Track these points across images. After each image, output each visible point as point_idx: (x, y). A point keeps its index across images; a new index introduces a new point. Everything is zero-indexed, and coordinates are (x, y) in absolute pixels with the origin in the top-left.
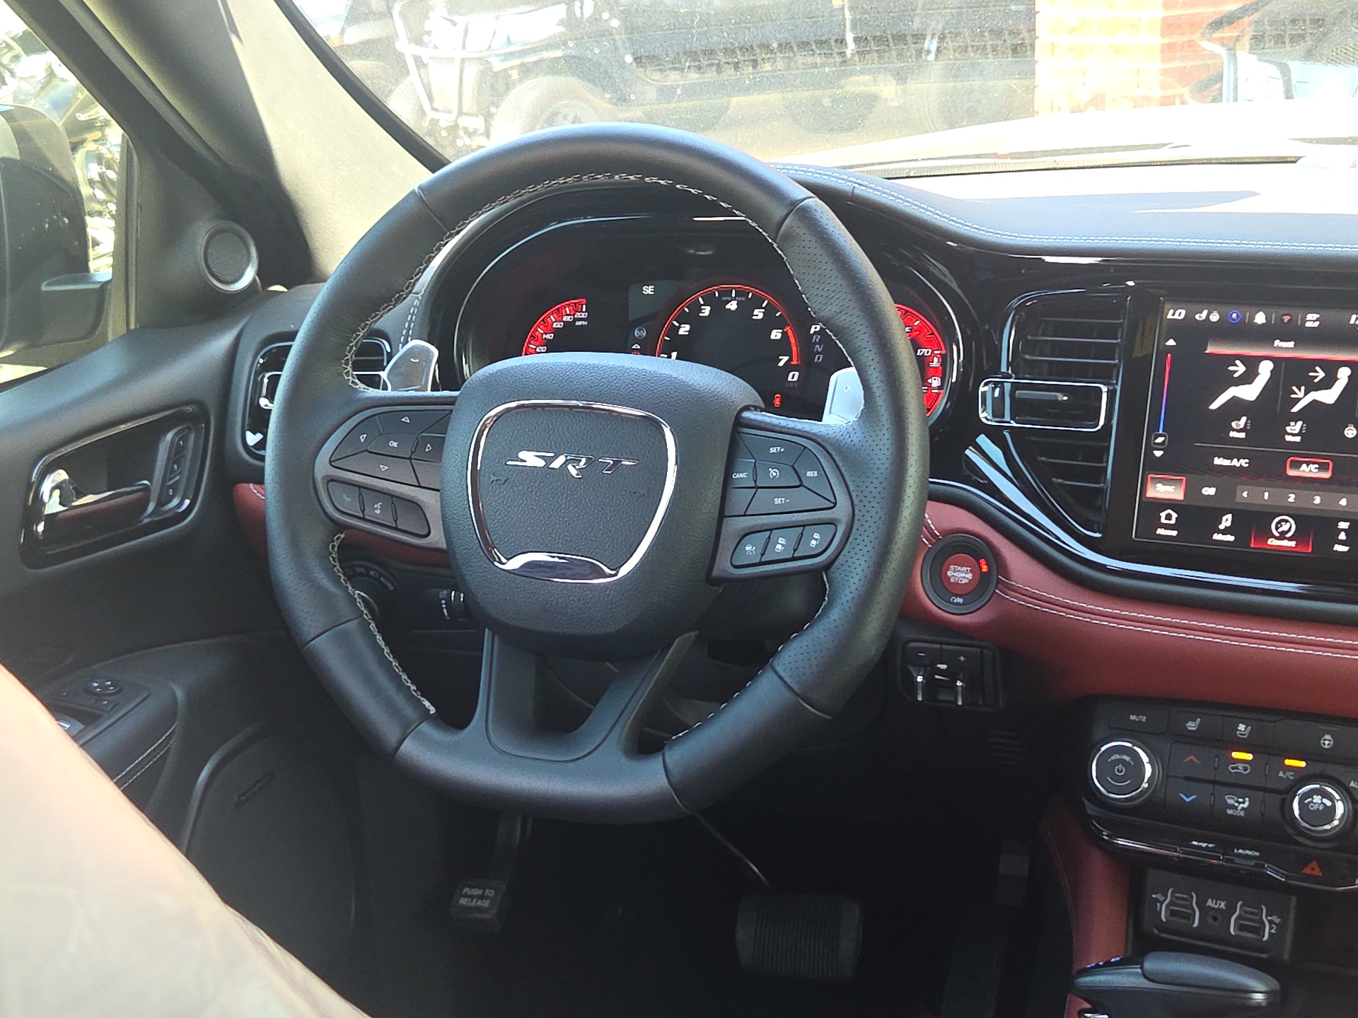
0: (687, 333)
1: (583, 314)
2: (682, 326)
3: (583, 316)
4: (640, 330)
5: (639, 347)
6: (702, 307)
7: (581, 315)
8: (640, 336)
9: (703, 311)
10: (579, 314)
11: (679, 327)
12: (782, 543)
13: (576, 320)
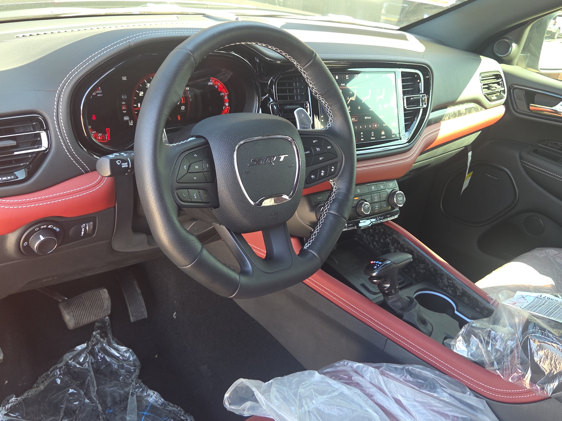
0: (143, 95)
1: (100, 91)
2: (140, 92)
3: (100, 92)
4: (124, 96)
5: (125, 103)
6: (147, 84)
7: (99, 92)
8: (124, 98)
9: (147, 85)
10: (98, 91)
11: (139, 93)
12: (323, 172)
13: (97, 94)
